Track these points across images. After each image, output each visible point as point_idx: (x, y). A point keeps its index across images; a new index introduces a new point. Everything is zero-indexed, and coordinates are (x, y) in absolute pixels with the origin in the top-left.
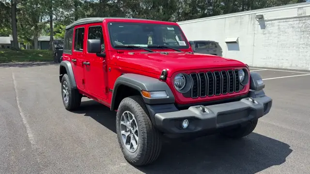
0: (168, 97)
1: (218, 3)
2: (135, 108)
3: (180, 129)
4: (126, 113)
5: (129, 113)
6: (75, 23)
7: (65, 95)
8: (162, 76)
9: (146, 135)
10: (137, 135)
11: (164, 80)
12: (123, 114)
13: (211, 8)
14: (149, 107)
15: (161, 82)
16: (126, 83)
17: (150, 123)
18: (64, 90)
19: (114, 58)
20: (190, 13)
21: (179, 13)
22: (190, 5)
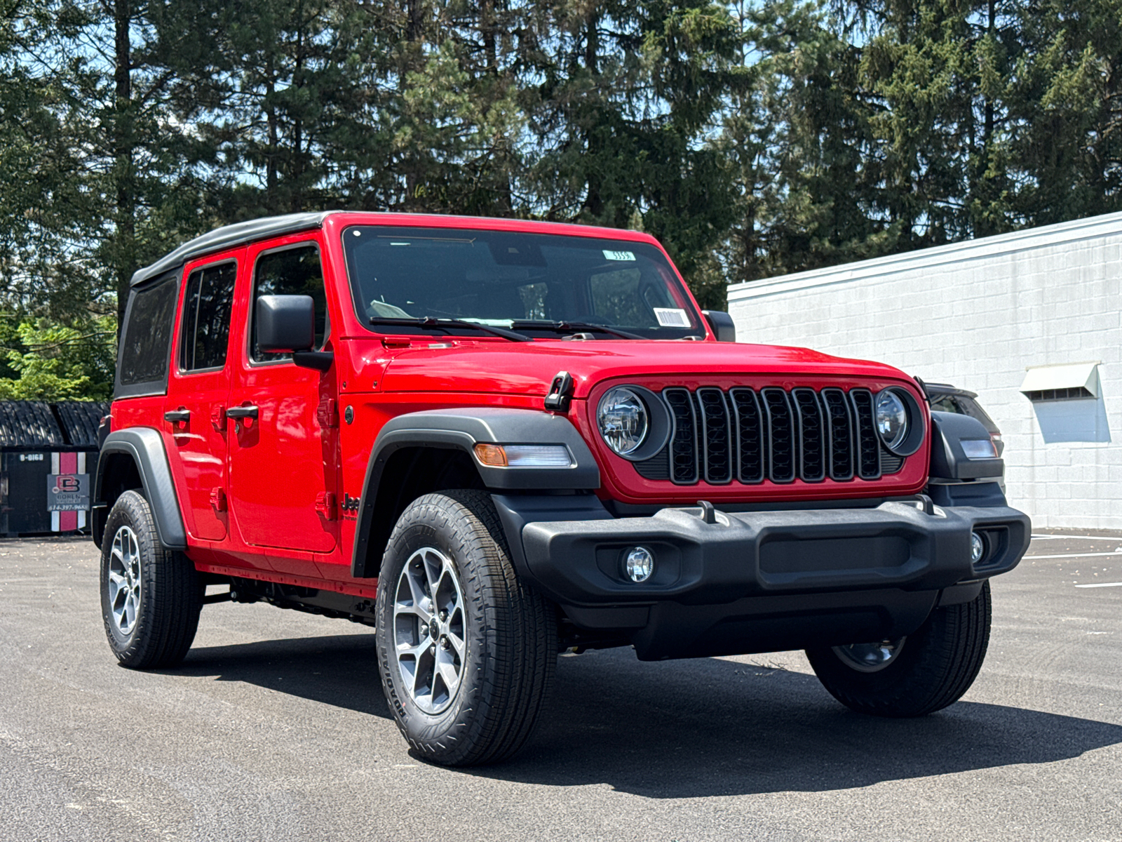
0: (574, 466)
1: (991, 173)
2: (450, 524)
3: (617, 581)
4: (419, 559)
5: (429, 555)
6: (186, 248)
7: (122, 597)
8: (554, 396)
9: (491, 613)
10: (460, 635)
11: (561, 409)
12: (406, 570)
13: (954, 203)
14: (500, 501)
15: (550, 417)
16: (416, 434)
17: (509, 572)
18: (113, 575)
19: (366, 367)
20: (818, 234)
21: (749, 241)
22: (816, 187)
